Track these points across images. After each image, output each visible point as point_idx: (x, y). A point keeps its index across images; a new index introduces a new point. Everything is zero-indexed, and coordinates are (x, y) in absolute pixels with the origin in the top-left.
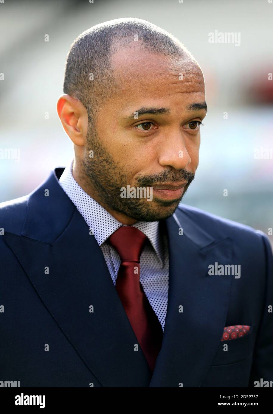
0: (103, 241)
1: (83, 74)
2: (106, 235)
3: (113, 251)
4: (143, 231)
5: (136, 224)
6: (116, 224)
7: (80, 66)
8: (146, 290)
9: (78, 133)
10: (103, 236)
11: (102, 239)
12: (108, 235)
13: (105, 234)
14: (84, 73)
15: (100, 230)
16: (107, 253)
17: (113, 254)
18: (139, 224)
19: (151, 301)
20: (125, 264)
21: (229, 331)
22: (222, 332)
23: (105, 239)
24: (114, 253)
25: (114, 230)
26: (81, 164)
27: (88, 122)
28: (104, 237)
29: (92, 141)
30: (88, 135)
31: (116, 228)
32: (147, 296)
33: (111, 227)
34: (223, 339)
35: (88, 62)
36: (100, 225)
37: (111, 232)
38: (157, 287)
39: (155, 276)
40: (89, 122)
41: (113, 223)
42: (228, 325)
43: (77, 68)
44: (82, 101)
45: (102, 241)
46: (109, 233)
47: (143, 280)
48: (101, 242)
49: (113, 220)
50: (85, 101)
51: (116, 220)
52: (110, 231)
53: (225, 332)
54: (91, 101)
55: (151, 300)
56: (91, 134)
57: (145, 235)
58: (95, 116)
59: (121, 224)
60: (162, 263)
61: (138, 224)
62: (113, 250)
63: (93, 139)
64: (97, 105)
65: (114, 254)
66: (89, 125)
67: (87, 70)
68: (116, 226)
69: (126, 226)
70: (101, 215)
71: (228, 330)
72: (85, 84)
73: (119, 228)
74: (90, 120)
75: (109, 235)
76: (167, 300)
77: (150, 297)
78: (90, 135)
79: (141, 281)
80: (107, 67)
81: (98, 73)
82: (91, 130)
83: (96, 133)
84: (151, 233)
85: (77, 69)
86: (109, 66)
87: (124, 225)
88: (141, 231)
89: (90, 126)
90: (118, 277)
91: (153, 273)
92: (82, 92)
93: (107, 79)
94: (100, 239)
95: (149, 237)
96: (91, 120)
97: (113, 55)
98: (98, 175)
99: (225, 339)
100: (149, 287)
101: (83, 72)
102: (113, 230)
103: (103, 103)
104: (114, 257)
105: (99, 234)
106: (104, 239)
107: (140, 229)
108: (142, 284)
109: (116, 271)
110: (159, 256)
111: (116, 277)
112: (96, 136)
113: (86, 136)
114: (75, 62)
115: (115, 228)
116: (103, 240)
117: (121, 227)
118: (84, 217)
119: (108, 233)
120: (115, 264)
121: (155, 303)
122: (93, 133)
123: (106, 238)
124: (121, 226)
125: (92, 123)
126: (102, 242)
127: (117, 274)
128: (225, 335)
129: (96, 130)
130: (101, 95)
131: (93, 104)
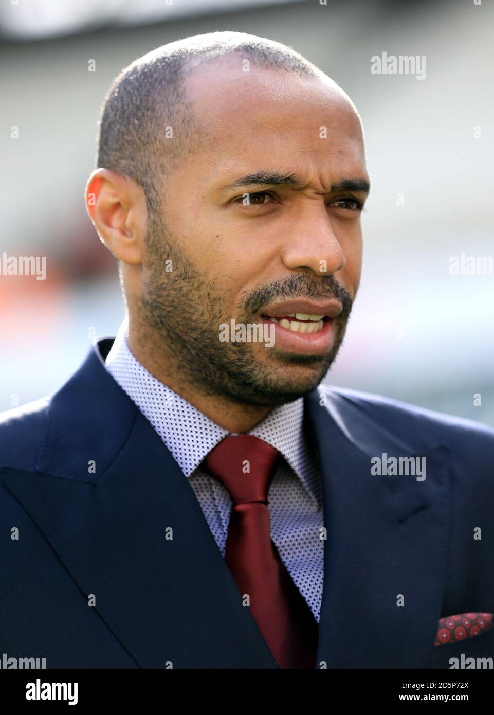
0: (194, 468)
1: (134, 124)
2: (199, 456)
3: (218, 487)
4: (270, 440)
5: (256, 430)
6: (216, 432)
7: (127, 113)
8: (286, 558)
9: (128, 240)
10: (192, 458)
11: (191, 464)
12: (202, 455)
13: (197, 453)
14: (136, 122)
15: (186, 447)
16: (208, 491)
17: (218, 493)
18: (262, 429)
19: (297, 579)
20: (240, 507)
21: (451, 624)
22: (435, 627)
23: (197, 462)
24: (219, 489)
25: (212, 444)
26: (140, 308)
27: (146, 211)
28: (195, 460)
29: (156, 245)
30: (148, 235)
31: (217, 440)
32: (289, 570)
33: (207, 438)
34: (440, 642)
35: (141, 100)
36: (185, 437)
37: (208, 448)
38: (308, 549)
39: (303, 530)
40: (148, 210)
41: (211, 430)
42: (446, 613)
43: (120, 118)
44: (134, 176)
45: (191, 467)
46: (203, 452)
47: (279, 538)
48: (189, 469)
49: (210, 426)
50: (139, 174)
51: (216, 426)
52: (205, 447)
53: (442, 628)
54: (150, 170)
55: (297, 575)
56: (154, 231)
57: (275, 449)
58: (160, 194)
59: (227, 432)
60: (315, 501)
61: (259, 430)
62: (216, 485)
63: (158, 240)
64: (163, 172)
65: (220, 492)
66: (149, 216)
67: (140, 114)
68: (216, 436)
69: (236, 435)
70: (186, 418)
71: (447, 623)
72: (138, 141)
73: (223, 440)
74: (151, 204)
75: (204, 455)
76: (322, 575)
77: (296, 571)
78: (152, 235)
79: (275, 542)
80: (178, 99)
81: (162, 114)
82: (154, 223)
83: (162, 227)
84: (286, 444)
85: (121, 120)
86: (183, 97)
87: (233, 435)
88: (266, 442)
89: (152, 217)
90: (228, 536)
91: (297, 524)
92: (132, 159)
93: (181, 120)
94: (188, 464)
95: (284, 453)
96: (152, 206)
97: (188, 78)
98: (169, 312)
99: (443, 642)
100: (291, 552)
101: (133, 121)
102: (210, 444)
103: (175, 167)
104: (219, 497)
105: (185, 454)
106: (195, 463)
107: (265, 438)
108: (278, 547)
109: (224, 524)
110: (308, 488)
111: (226, 536)
112: (163, 232)
113: (144, 239)
114: (117, 110)
115: (215, 440)
116: (193, 465)
117: (226, 437)
118: (160, 434)
119: (201, 452)
120: (222, 511)
121: (304, 581)
122: (158, 228)
123: (199, 460)
124: (226, 435)
125: (155, 209)
126: (191, 469)
127: (227, 530)
128: (442, 633)
129: (163, 220)
130: (171, 152)
131: (155, 173)
